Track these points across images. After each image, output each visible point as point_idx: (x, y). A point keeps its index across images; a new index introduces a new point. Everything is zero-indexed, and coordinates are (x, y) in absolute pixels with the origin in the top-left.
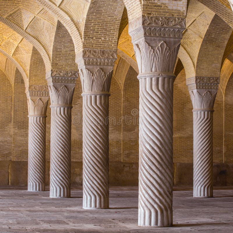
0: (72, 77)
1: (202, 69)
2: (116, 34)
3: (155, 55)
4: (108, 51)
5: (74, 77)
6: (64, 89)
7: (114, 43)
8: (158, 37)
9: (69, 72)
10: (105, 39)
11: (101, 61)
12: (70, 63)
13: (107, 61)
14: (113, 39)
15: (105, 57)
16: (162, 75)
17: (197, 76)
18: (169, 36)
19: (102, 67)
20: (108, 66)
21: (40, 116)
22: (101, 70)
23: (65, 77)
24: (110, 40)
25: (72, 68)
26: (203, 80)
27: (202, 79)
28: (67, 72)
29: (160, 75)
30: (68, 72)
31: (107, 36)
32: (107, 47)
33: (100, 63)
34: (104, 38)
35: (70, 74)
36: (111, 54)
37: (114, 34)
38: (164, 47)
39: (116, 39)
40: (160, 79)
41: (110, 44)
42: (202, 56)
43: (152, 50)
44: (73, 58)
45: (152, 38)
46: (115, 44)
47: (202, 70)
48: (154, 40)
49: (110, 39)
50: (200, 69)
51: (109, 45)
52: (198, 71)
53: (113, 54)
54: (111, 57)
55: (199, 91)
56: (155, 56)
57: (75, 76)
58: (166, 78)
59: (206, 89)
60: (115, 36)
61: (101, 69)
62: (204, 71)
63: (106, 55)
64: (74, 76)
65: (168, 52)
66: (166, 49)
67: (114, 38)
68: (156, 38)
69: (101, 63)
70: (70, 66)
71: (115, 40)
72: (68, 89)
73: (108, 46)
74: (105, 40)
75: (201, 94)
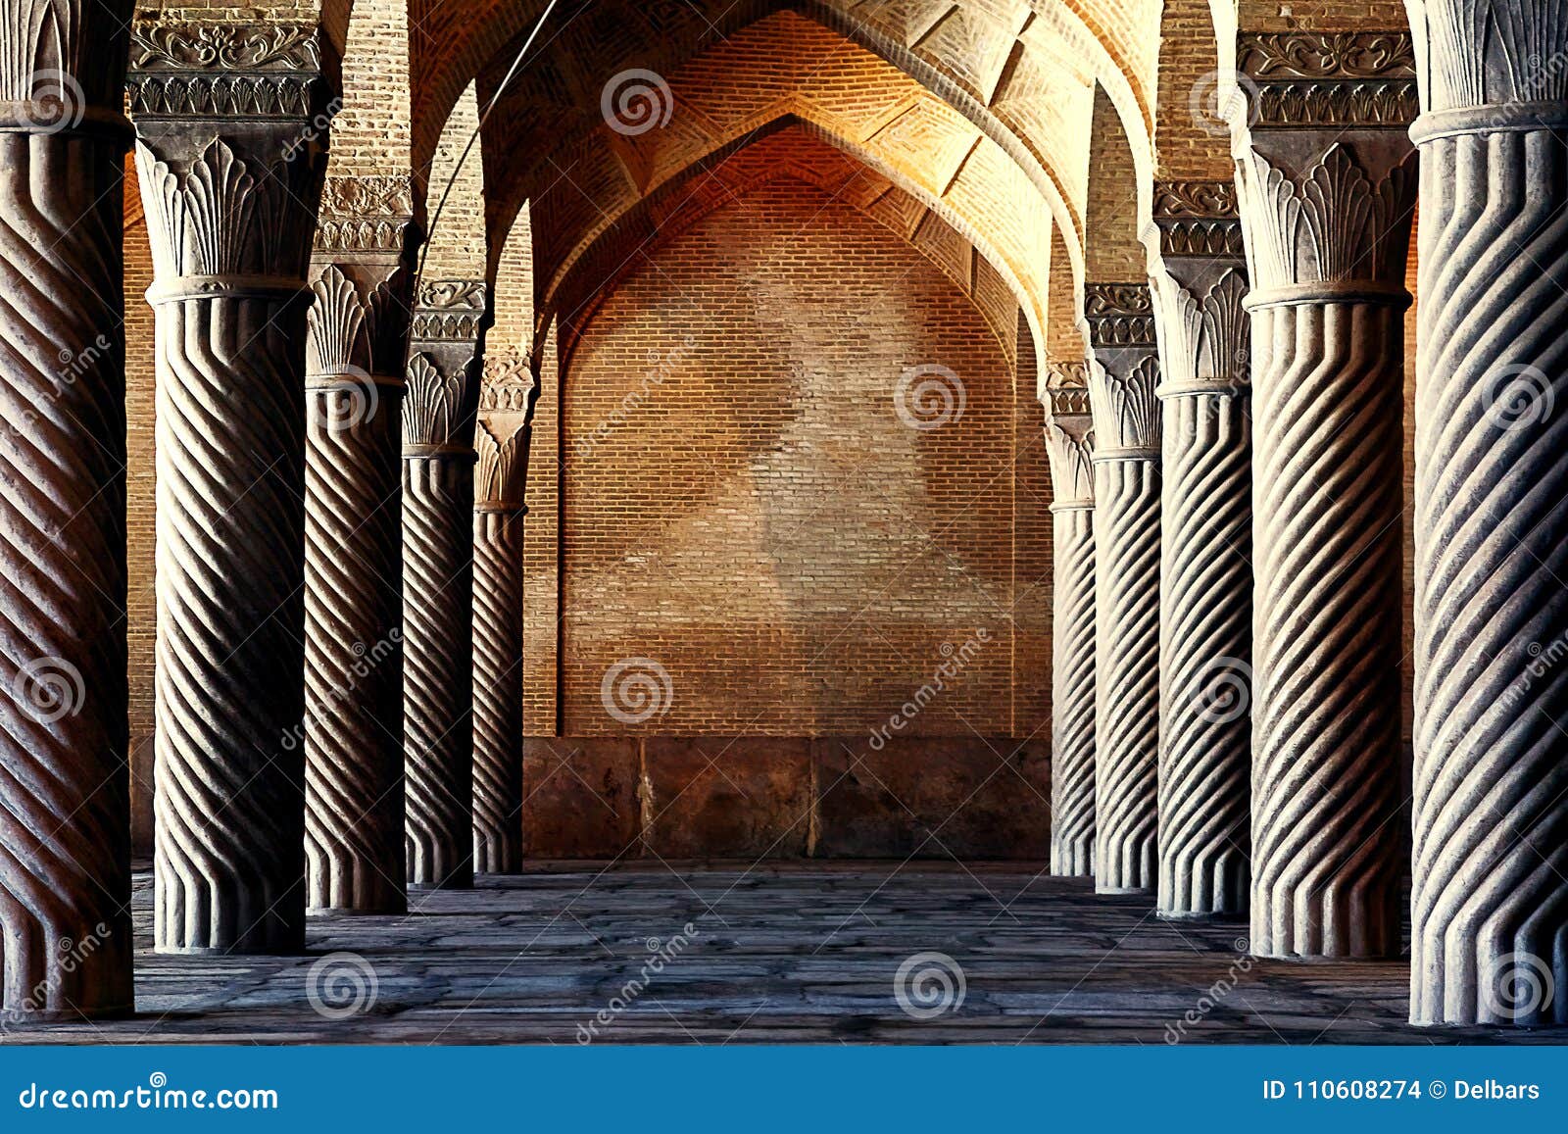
0: (456, 311)
1: (1120, 244)
2: (401, 99)
3: (186, 200)
4: (371, 183)
5: (467, 311)
6: (422, 367)
7: (394, 145)
8: (194, 118)
9: (443, 286)
10: (349, 124)
11: (339, 228)
12: (441, 245)
13: (369, 230)
14: (390, 122)
15: (355, 212)
16: (218, 287)
17: (1091, 281)
18: (247, 111)
19: (344, 259)
20: (373, 252)
21: (484, 507)
22: (340, 273)
23: (424, 310)
24: (377, 128)
25: (451, 269)
26: (1128, 298)
27: (1122, 297)
28: (431, 287)
29: (212, 288)
30: (435, 287)
31: (357, 111)
32: (363, 163)
33: (336, 243)
34: (344, 124)
35: (448, 294)
36: (382, 195)
37: (391, 97)
38: (223, 163)
39: (402, 123)
40: (216, 304)
41: (377, 147)
42: (1108, 176)
43: (174, 179)
44: (455, 219)
45: (173, 125)
46: (402, 148)
47: (1122, 250)
48: (178, 134)
49: (376, 122)
50: (1106, 244)
51: (375, 153)
52: (1098, 253)
53: (392, 195)
54: (385, 210)
55: (1106, 357)
56: (186, 204)
57: (471, 304)
58: (241, 299)
59: (1141, 346)
60: (396, 109)
61: (342, 267)
62: (1131, 255)
63: (358, 202)
64: (467, 306)
65: (244, 183)
66: (235, 168)
67: (391, 117)
68: (188, 124)
69: (339, 239)
70: (444, 257)
71: (398, 130)
72: (441, 371)
73: (368, 158)
74: (350, 129)
75: (1118, 374)
